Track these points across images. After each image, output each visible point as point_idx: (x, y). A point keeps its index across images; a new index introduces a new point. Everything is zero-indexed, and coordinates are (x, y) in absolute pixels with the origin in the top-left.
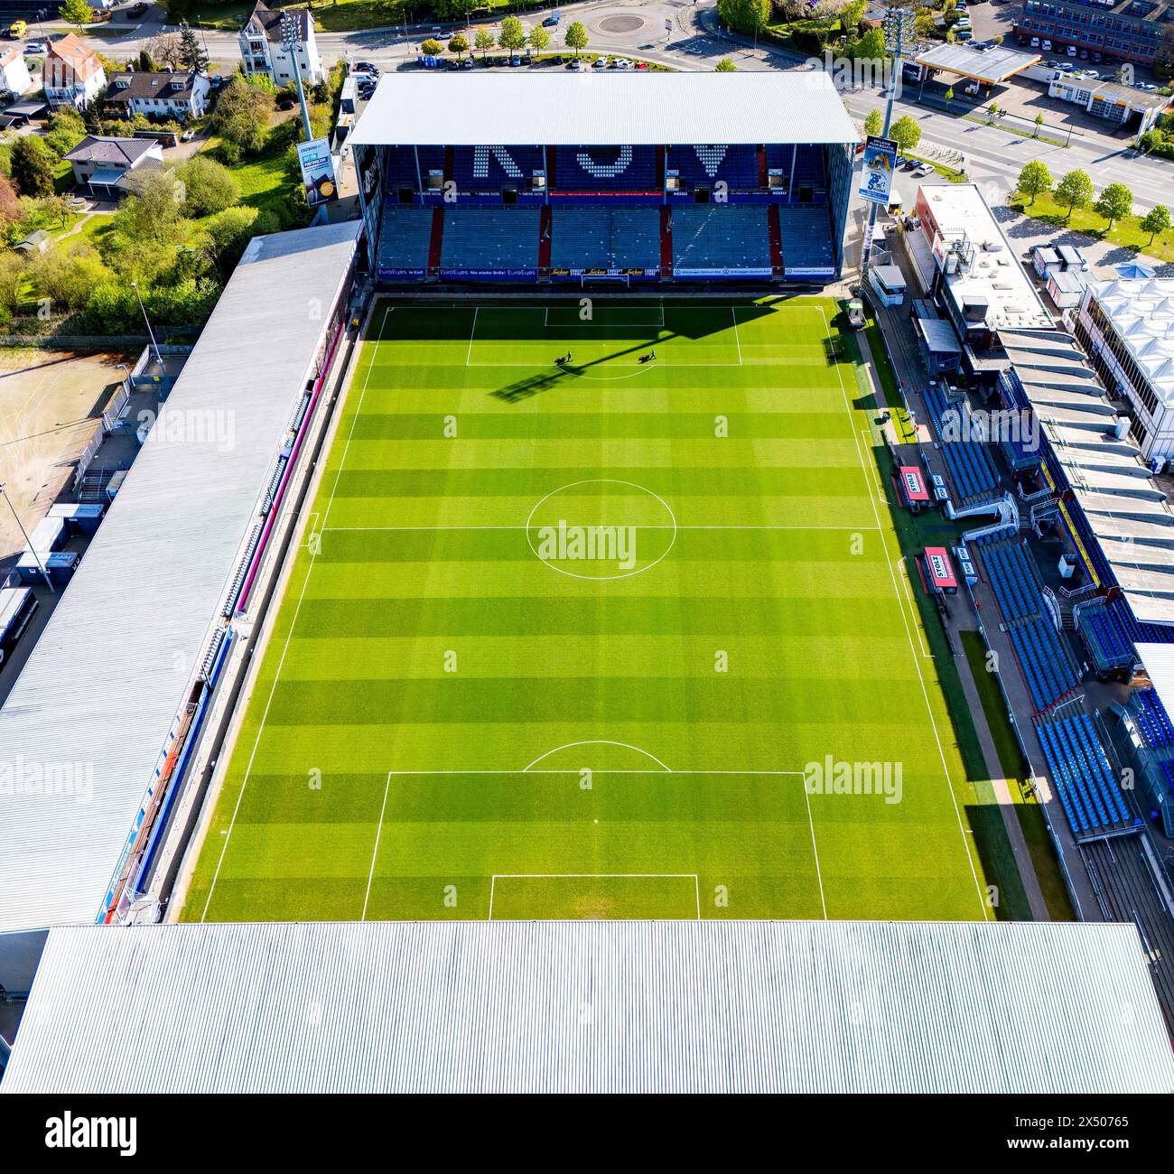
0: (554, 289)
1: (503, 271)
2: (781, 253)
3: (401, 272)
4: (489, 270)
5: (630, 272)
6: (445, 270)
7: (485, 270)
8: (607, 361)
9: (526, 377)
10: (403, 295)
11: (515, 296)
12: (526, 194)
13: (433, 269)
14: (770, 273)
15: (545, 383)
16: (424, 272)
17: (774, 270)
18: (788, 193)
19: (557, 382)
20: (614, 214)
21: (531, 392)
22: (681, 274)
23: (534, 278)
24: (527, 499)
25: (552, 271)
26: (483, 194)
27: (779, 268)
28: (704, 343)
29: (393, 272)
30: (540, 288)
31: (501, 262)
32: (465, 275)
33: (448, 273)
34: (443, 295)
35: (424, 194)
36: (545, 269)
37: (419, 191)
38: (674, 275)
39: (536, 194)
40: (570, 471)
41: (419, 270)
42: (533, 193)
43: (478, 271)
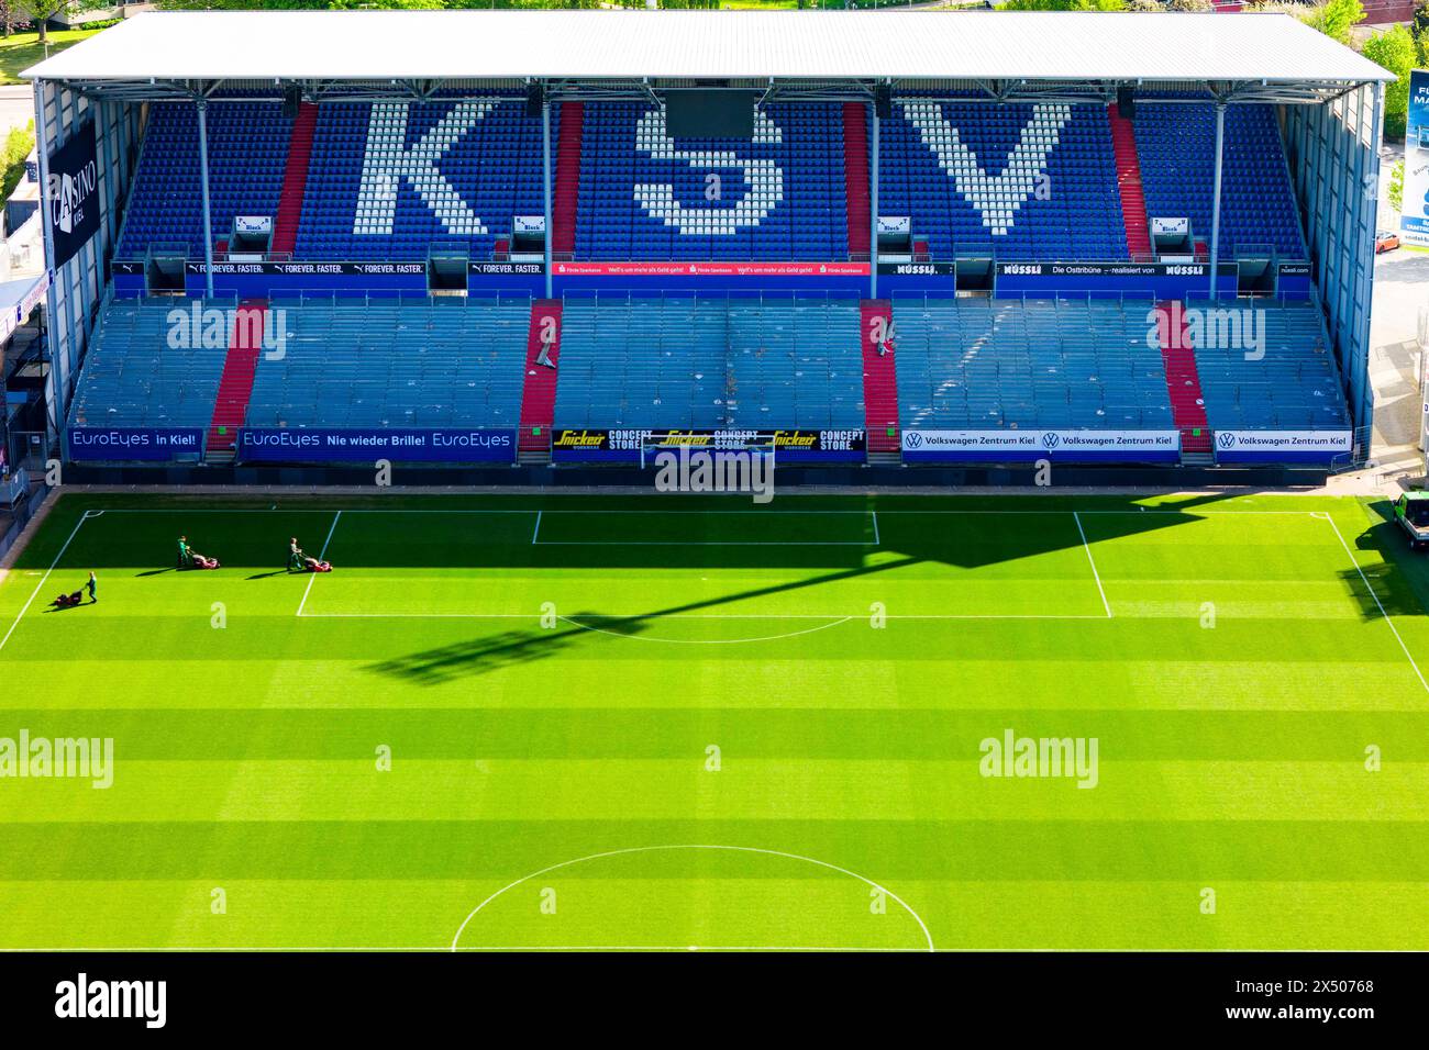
0: (559, 478)
1: (417, 434)
2: (1200, 402)
3: (135, 439)
4: (381, 434)
5: (775, 440)
6: (258, 433)
7: (368, 434)
8: (707, 609)
9: (471, 637)
10: (132, 488)
11: (449, 490)
12: (493, 269)
13: (223, 430)
14: (1174, 446)
15: (529, 648)
16: (199, 440)
17: (1186, 440)
18: (1207, 270)
19: (563, 646)
20: (733, 314)
21: (486, 664)
22: (925, 447)
23: (507, 454)
24: (460, 886)
25: (557, 435)
26: (374, 269)
27: (1197, 432)
28: (994, 576)
29: (112, 439)
30: (524, 476)
31: (415, 419)
32: (311, 447)
33: (264, 440)
34: (247, 489)
35: (216, 269)
36: (537, 431)
37: (204, 260)
38: (905, 447)
39: (521, 269)
40: (592, 826)
41: (185, 433)
42: (513, 265)
43: (348, 434)
